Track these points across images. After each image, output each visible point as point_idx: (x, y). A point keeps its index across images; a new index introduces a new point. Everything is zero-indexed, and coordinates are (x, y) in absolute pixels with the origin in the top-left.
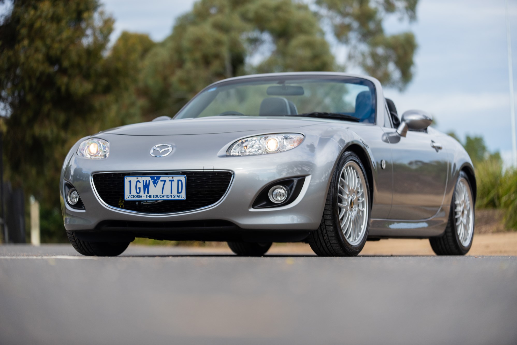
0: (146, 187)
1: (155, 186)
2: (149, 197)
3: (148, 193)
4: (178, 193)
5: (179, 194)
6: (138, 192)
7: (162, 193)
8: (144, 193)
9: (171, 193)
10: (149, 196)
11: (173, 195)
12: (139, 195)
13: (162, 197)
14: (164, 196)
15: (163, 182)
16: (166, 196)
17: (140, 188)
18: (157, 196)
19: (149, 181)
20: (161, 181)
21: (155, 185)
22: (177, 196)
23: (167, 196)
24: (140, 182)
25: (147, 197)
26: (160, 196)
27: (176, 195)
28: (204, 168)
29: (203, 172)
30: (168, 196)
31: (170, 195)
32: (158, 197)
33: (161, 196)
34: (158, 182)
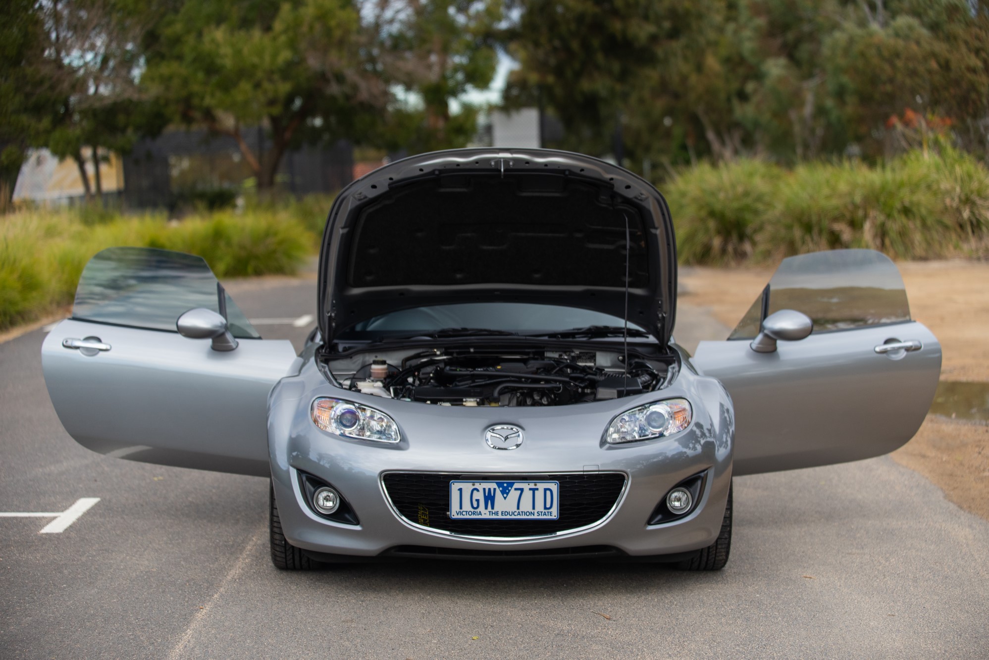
0: (490, 498)
1: (505, 498)
2: (494, 515)
3: (493, 508)
4: (545, 508)
5: (546, 511)
6: (475, 506)
7: (518, 508)
8: (486, 508)
9: (534, 508)
10: (494, 512)
11: (536, 511)
12: (476, 510)
13: (518, 514)
14: (521, 513)
15: (519, 492)
16: (523, 513)
17: (478, 501)
18: (508, 513)
19: (495, 489)
20: (516, 489)
21: (505, 495)
22: (543, 513)
23: (525, 514)
24: (478, 490)
25: (490, 515)
26: (513, 513)
27: (541, 512)
28: (585, 469)
29: (583, 475)
30: (528, 514)
31: (531, 512)
32: (511, 514)
33: (516, 514)
34: (509, 491)
